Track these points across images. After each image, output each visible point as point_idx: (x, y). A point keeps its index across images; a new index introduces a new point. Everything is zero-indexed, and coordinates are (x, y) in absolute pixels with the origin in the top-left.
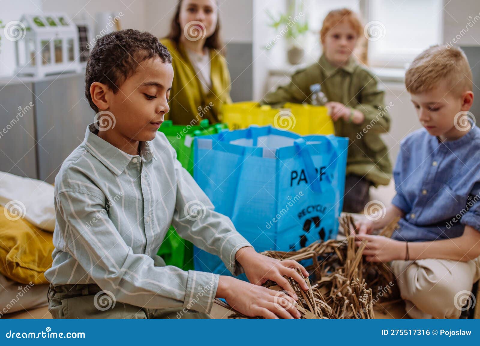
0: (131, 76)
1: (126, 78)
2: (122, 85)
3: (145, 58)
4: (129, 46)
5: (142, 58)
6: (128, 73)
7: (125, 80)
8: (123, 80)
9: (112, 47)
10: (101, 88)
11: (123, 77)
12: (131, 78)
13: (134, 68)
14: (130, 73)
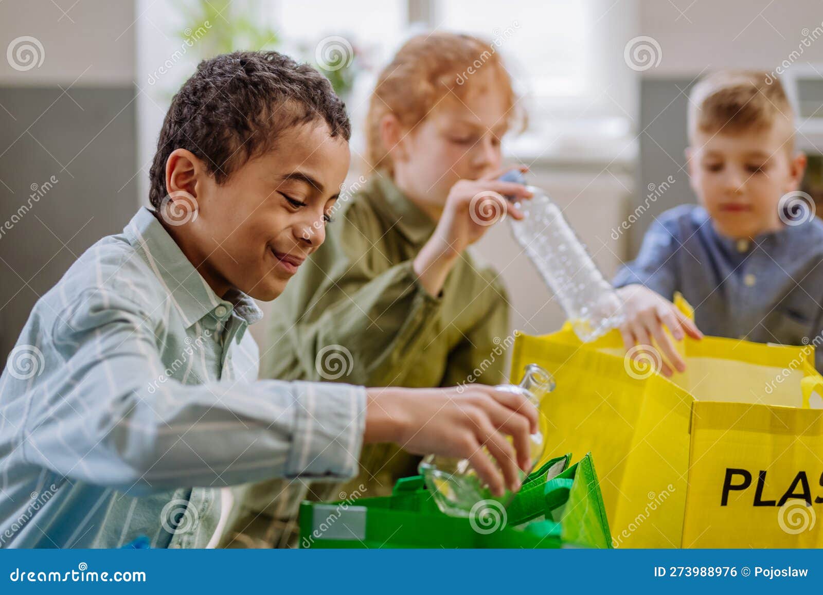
0: (260, 156)
1: (248, 158)
2: (237, 170)
3: (295, 121)
4: (265, 88)
5: (291, 120)
6: (255, 149)
7: (245, 162)
8: (241, 160)
9: (229, 81)
10: (190, 164)
11: (243, 154)
12: (259, 160)
13: (269, 140)
14: (258, 149)
